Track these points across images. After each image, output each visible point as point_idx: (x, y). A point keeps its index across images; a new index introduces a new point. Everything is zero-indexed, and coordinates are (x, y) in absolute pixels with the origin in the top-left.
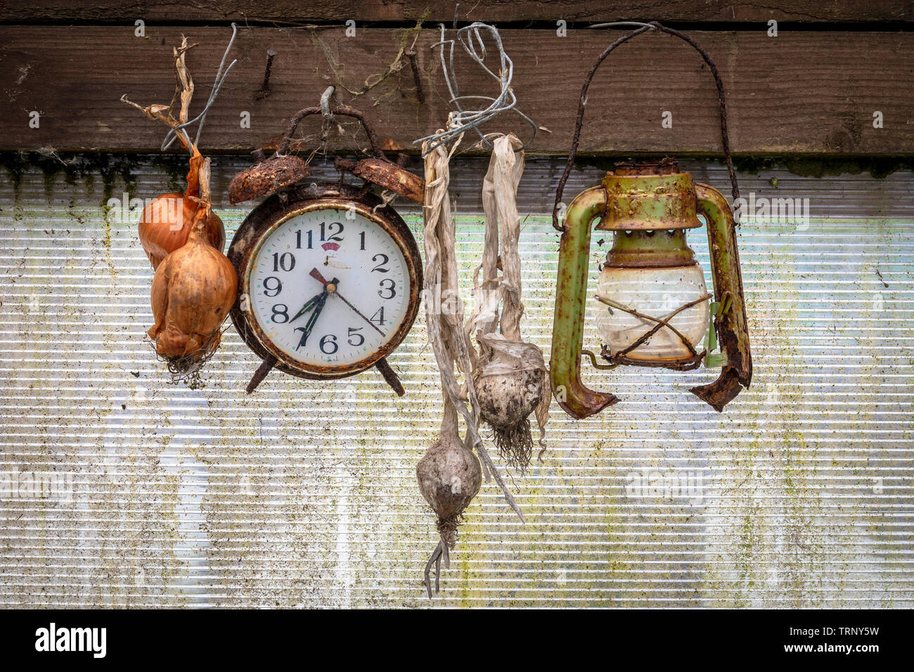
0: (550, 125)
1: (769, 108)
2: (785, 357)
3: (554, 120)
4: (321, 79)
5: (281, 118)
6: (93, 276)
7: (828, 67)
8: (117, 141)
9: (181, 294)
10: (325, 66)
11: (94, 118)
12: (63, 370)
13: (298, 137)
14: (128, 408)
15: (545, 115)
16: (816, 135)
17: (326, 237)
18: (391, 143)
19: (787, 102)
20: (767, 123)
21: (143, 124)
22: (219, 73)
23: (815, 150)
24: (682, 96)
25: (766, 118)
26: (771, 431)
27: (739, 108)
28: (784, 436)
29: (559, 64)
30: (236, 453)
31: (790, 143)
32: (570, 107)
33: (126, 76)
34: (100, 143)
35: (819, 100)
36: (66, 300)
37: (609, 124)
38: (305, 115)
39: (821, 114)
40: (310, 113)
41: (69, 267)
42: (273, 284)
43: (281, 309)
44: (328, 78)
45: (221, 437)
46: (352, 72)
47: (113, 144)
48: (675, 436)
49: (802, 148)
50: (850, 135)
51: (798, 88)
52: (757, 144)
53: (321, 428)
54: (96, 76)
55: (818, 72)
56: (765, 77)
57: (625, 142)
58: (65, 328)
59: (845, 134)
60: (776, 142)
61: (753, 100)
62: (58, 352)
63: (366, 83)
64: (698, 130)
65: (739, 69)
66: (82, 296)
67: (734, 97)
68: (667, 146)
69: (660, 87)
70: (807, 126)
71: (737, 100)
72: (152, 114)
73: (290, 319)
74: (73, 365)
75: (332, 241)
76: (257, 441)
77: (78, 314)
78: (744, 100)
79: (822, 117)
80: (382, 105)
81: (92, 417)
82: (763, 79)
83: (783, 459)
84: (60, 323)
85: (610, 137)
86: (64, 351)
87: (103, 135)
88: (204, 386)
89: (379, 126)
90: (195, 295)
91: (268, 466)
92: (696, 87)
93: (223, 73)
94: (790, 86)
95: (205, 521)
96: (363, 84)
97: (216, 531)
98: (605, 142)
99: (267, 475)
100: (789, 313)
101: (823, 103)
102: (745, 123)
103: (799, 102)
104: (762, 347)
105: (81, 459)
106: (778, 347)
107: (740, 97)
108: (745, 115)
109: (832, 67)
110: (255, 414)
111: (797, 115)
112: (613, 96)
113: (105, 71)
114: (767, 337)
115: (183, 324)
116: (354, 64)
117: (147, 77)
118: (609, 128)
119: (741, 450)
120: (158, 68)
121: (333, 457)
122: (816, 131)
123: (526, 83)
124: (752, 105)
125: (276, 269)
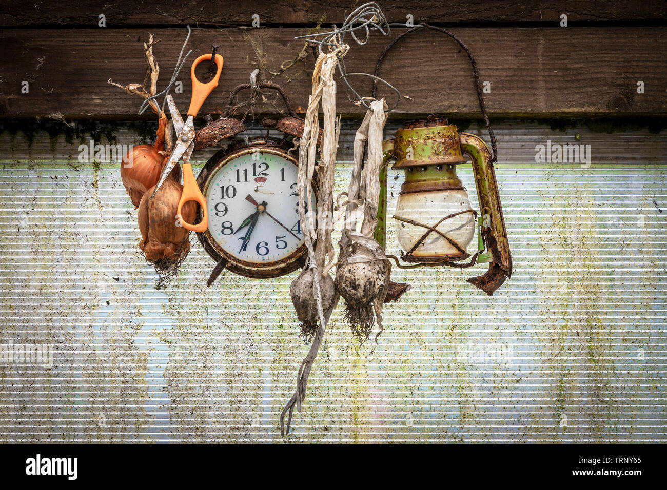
0: (412, 95)
1: (568, 81)
2: (587, 263)
3: (415, 91)
4: (250, 64)
5: (222, 92)
6: (86, 209)
7: (609, 52)
8: (106, 109)
9: (156, 216)
10: (253, 55)
11: (90, 93)
12: (64, 277)
13: (235, 104)
14: (111, 304)
15: (409, 88)
16: (601, 100)
17: (257, 173)
18: (300, 109)
19: (580, 77)
20: (566, 92)
21: (125, 97)
22: (179, 60)
23: (601, 111)
24: (505, 73)
25: (565, 88)
26: (578, 317)
27: (546, 81)
28: (588, 321)
29: (418, 52)
30: (189, 335)
31: (582, 106)
32: (426, 82)
33: (113, 64)
34: (94, 110)
35: (602, 76)
36: (66, 226)
37: (453, 94)
38: (239, 89)
39: (604, 85)
40: (242, 88)
41: (68, 203)
42: (221, 208)
43: (228, 225)
44: (255, 63)
45: (178, 324)
46: (273, 60)
47: (103, 111)
48: (508, 320)
49: (591, 109)
50: (625, 100)
51: (588, 67)
52: (559, 106)
53: (250, 317)
54: (92, 64)
55: (602, 56)
56: (564, 60)
57: (465, 106)
58: (65, 246)
59: (622, 99)
60: (572, 105)
61: (555, 76)
62: (60, 264)
63: (282, 67)
64: (517, 97)
65: (545, 54)
66: (77, 223)
67: (542, 74)
68: (495, 108)
69: (490, 67)
70: (594, 94)
71: (544, 76)
72: (130, 91)
73: (235, 231)
74: (71, 274)
75: (261, 176)
76: (205, 327)
77: (74, 236)
78: (549, 76)
79: (605, 88)
80: (293, 82)
81: (84, 311)
82: (563, 61)
83: (587, 338)
84: (62, 243)
85: (454, 103)
86: (64, 264)
87: (97, 105)
88: (166, 287)
89: (292, 96)
90: (166, 216)
91: (213, 345)
92: (515, 67)
93: (181, 61)
94: (582, 66)
95: (167, 386)
96: (280, 67)
97: (175, 392)
98: (451, 106)
99: (212, 351)
100: (590, 232)
101: (605, 78)
102: (550, 92)
103: (589, 77)
104: (570, 256)
105: (77, 341)
106: (582, 256)
107: (547, 74)
108: (550, 86)
109: (612, 52)
110: (202, 307)
111: (586, 87)
112: (457, 74)
113: (97, 60)
114: (574, 249)
115: (160, 237)
116: (273, 53)
117: (127, 64)
118: (453, 97)
119: (556, 331)
120: (136, 58)
121: (260, 338)
122: (600, 97)
123: (394, 65)
124: (555, 79)
125: (223, 197)
